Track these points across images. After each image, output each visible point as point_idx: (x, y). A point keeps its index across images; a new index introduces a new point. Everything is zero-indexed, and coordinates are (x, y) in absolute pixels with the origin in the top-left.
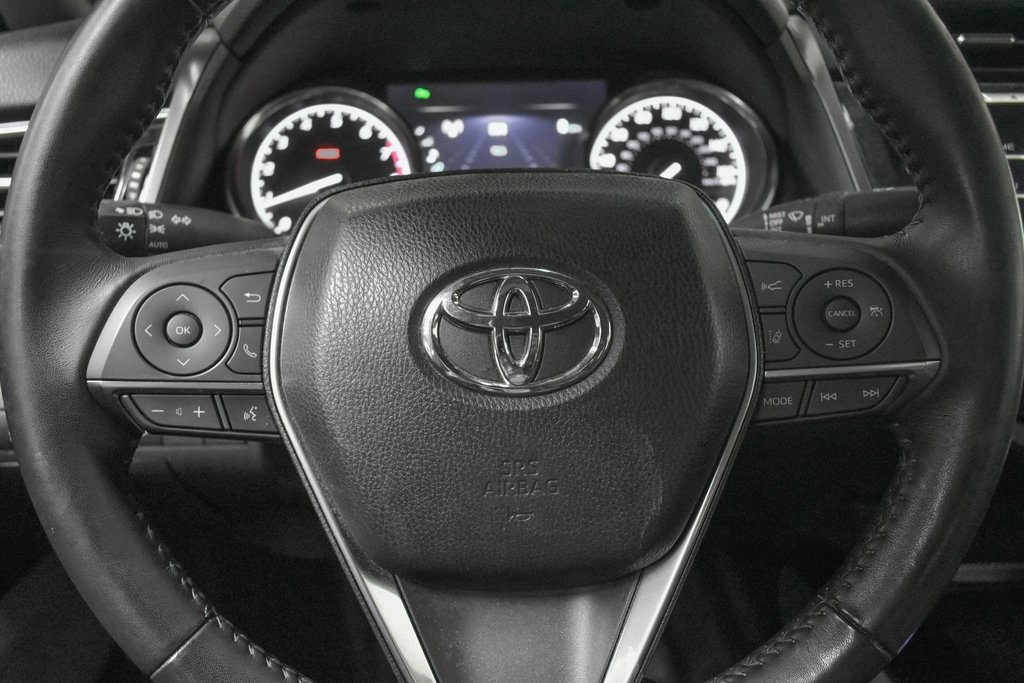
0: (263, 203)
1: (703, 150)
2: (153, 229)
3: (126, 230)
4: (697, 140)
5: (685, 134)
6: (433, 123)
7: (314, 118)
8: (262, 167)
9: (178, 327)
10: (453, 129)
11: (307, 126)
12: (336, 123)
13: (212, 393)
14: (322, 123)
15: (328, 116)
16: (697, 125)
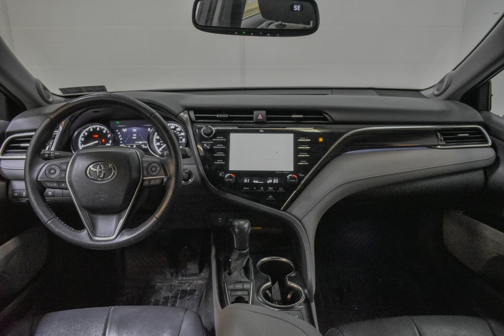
0: (81, 147)
1: (179, 135)
2: (52, 155)
3: (46, 156)
4: (178, 133)
5: (175, 131)
6: (120, 129)
7: (93, 128)
8: (81, 139)
9: (52, 171)
10: (125, 130)
11: (91, 130)
12: (98, 129)
13: (57, 181)
14: (95, 129)
15: (96, 128)
16: (178, 129)
